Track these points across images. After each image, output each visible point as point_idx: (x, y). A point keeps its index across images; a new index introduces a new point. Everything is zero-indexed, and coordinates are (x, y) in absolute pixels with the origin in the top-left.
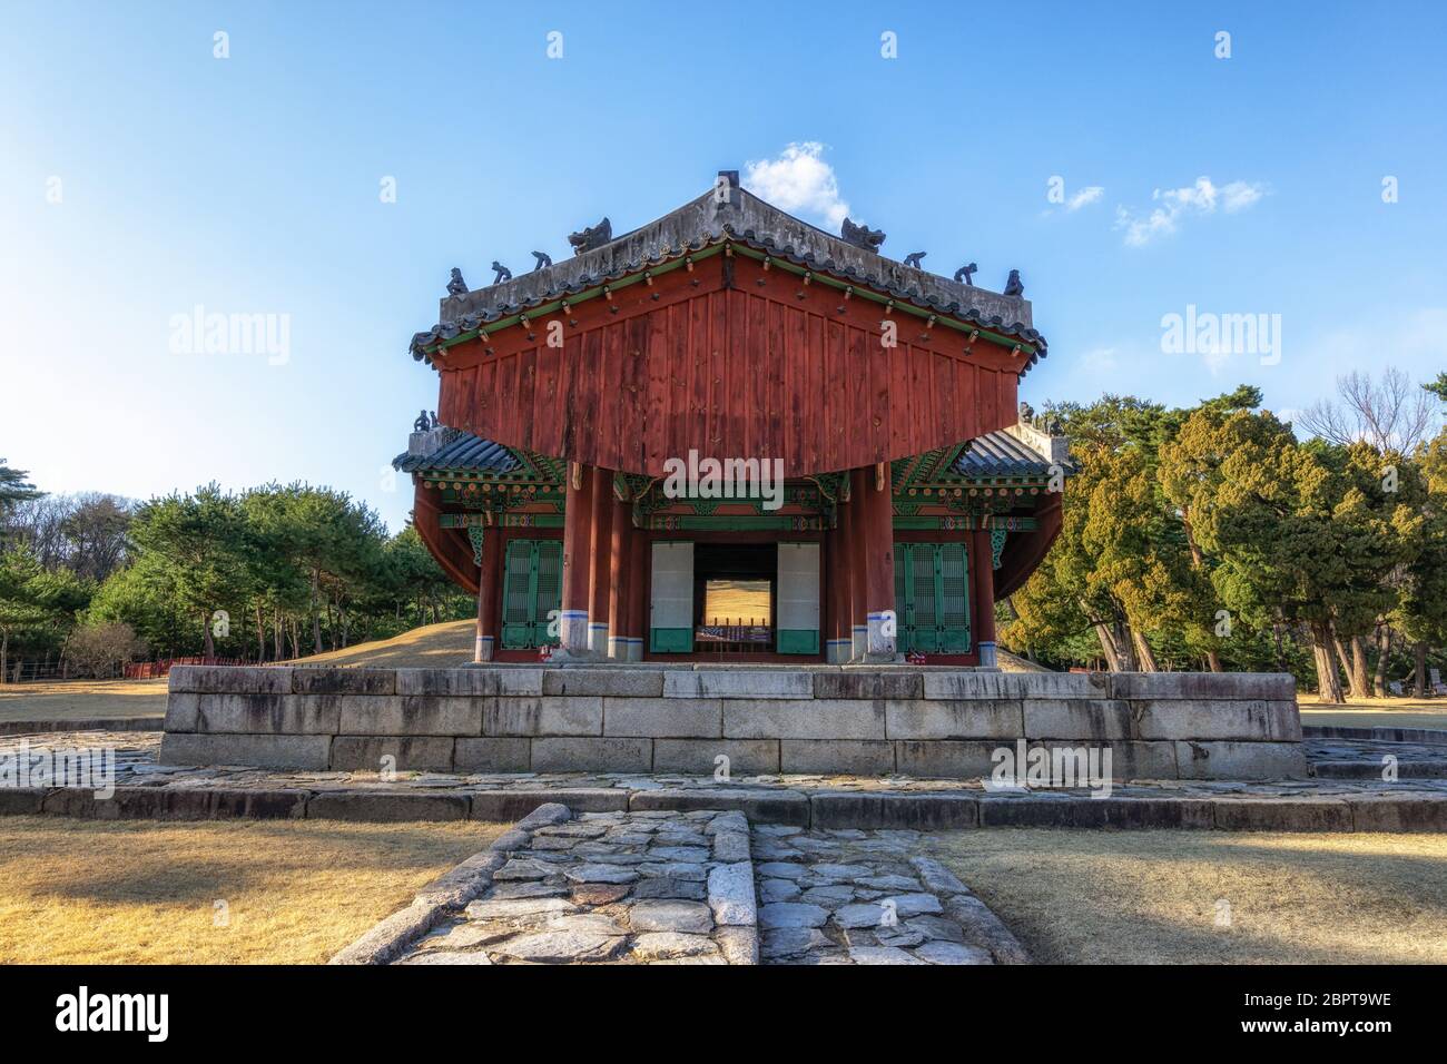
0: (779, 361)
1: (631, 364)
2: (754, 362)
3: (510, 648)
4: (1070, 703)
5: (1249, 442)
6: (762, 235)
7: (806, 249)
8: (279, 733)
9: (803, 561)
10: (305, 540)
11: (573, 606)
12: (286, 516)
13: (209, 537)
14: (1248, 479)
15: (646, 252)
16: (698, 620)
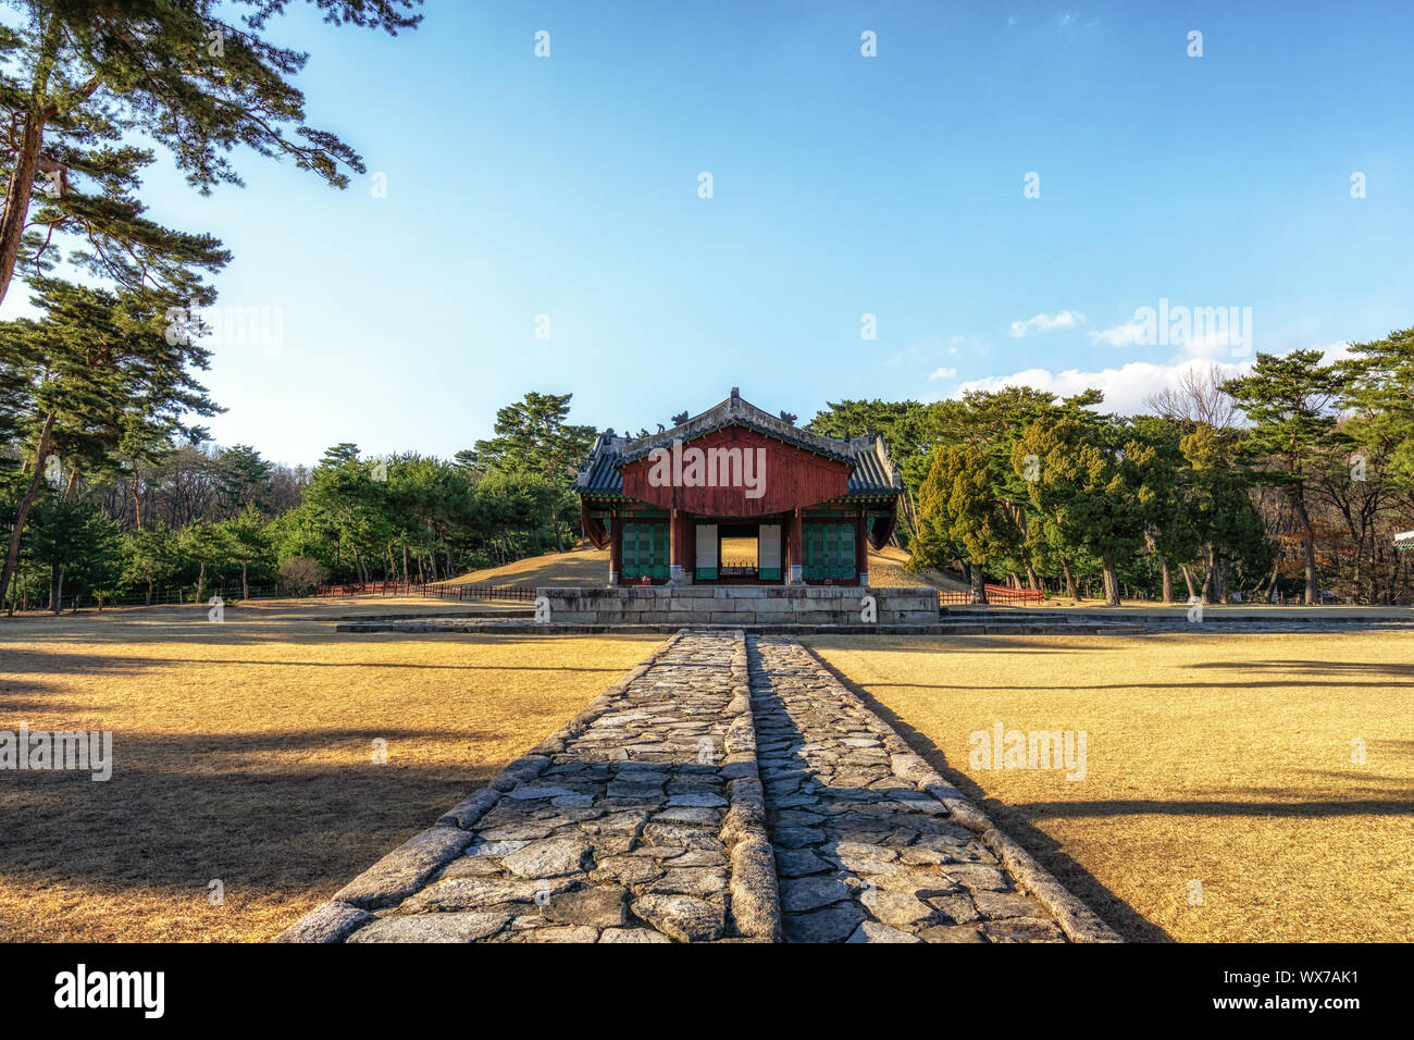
3: (627, 578)
4: (858, 598)
5: (1062, 443)
6: (748, 418)
7: (766, 425)
8: (578, 611)
9: (772, 533)
10: (424, 497)
11: (676, 563)
12: (408, 480)
13: (358, 496)
14: (1060, 466)
15: (703, 426)
16: (720, 563)
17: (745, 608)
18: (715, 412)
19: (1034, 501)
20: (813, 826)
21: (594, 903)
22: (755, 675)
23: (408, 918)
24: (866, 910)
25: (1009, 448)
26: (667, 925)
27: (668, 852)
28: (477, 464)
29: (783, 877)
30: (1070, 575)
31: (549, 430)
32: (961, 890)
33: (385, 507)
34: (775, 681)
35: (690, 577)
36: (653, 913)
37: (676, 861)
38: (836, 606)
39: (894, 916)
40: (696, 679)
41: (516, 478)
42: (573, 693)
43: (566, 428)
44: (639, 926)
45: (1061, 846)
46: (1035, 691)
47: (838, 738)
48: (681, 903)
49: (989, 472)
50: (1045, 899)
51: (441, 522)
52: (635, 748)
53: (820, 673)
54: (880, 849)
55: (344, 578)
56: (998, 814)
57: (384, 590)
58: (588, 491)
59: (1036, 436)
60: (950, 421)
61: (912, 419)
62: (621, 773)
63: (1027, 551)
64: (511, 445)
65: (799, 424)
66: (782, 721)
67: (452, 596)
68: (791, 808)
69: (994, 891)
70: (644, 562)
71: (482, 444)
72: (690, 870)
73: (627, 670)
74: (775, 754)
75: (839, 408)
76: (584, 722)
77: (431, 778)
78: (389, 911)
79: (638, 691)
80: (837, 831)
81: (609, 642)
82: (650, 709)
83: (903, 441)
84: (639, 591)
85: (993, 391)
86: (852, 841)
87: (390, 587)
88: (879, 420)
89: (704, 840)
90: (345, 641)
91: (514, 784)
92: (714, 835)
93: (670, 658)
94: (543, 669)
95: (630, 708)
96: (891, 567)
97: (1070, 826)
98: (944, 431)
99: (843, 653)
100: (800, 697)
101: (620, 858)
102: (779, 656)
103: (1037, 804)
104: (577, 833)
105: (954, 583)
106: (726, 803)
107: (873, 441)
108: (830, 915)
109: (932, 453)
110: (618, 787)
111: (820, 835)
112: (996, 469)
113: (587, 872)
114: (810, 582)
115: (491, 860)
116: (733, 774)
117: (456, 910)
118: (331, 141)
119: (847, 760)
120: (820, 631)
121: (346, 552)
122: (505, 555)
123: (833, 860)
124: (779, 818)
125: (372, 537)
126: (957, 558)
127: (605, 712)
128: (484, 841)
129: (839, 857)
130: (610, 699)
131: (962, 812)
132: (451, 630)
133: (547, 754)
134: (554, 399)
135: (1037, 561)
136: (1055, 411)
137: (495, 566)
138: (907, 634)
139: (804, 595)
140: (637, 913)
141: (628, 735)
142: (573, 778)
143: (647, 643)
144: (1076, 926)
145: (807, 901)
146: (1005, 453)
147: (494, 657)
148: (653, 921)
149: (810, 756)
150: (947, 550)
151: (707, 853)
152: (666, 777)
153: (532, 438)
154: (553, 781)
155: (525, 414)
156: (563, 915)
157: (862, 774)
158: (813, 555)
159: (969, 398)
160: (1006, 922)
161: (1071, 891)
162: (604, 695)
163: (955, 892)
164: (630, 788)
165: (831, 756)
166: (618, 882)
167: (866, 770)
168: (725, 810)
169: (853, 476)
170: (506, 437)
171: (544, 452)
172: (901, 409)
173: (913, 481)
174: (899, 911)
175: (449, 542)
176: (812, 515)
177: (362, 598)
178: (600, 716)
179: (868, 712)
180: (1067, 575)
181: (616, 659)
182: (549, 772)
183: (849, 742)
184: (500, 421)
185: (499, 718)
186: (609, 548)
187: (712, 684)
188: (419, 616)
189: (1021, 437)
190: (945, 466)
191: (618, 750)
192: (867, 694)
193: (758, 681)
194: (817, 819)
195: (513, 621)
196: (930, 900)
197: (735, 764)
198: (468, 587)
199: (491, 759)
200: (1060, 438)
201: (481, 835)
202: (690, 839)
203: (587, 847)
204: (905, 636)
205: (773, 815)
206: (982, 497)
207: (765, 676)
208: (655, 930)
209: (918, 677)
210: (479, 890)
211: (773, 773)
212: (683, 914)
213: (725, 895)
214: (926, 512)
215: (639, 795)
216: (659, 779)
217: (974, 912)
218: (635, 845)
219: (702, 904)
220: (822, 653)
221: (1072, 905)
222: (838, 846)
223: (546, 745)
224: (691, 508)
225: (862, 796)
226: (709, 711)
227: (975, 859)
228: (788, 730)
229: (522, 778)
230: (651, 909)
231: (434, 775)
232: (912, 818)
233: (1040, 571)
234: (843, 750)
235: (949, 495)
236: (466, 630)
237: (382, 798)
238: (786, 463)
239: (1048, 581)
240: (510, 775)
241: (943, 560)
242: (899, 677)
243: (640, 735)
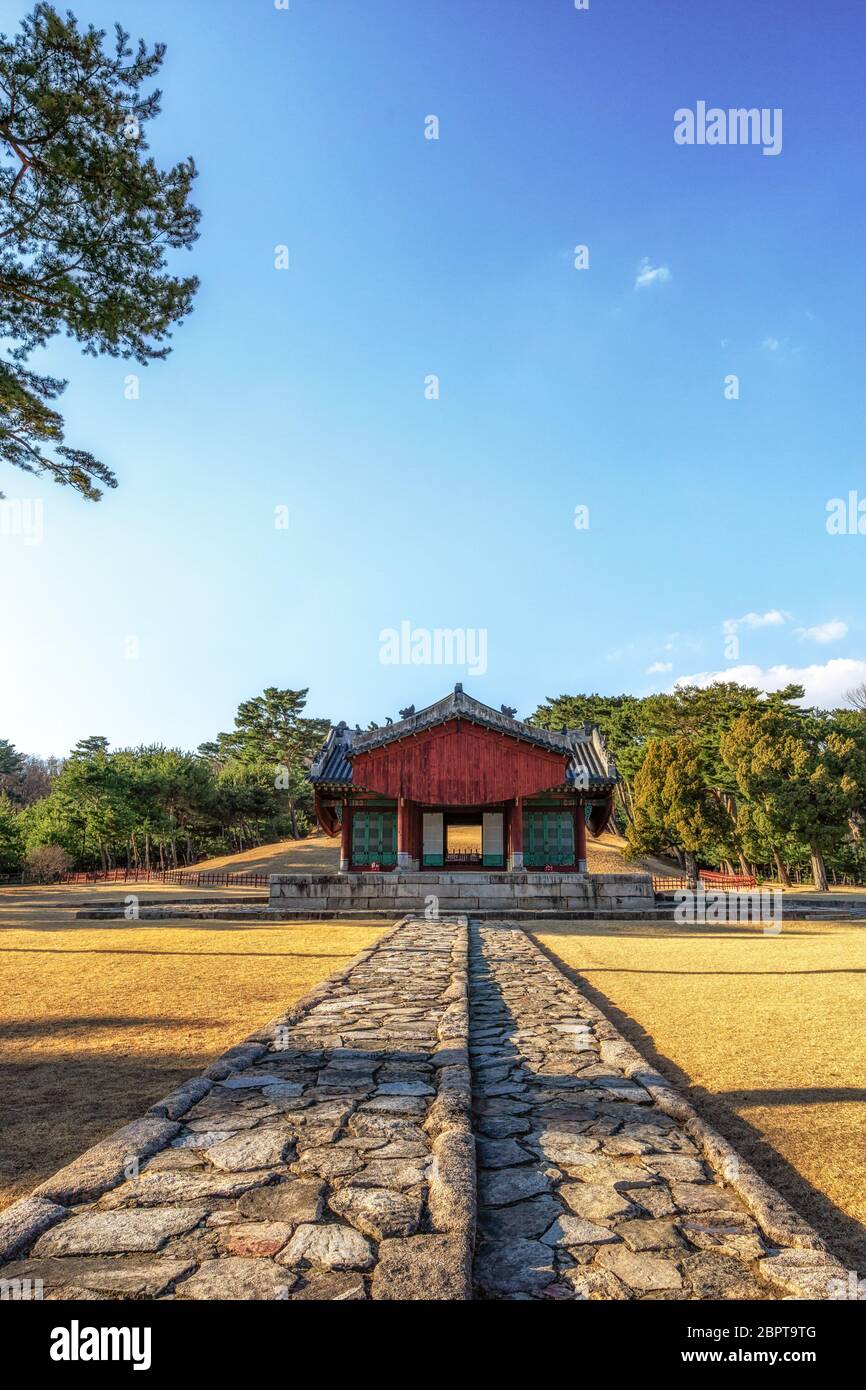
0: (478, 760)
1: (423, 761)
2: (469, 759)
3: (356, 864)
4: (576, 885)
5: (768, 735)
6: (471, 712)
7: (487, 718)
8: (309, 897)
9: (494, 821)
10: (167, 787)
11: (403, 851)
12: (153, 770)
13: (104, 786)
14: (767, 757)
15: (428, 719)
16: (445, 850)
17: (468, 894)
18: (441, 705)
19: (743, 789)
20: (519, 1115)
21: (291, 1198)
22: (475, 961)
23: (104, 1214)
24: (564, 1205)
25: (718, 740)
26: (362, 1220)
27: (370, 1142)
28: (218, 756)
29: (484, 1168)
30: (781, 861)
31: (286, 723)
32: (660, 1182)
33: (129, 797)
34: (494, 966)
35: (417, 863)
36: (349, 1208)
37: (377, 1152)
38: (555, 892)
39: (592, 1210)
40: (416, 963)
41: (253, 769)
42: (298, 979)
43: (303, 721)
44: (335, 1222)
45: (763, 1135)
46: (744, 976)
47: (551, 1024)
48: (378, 1197)
49: (700, 763)
50: (742, 1191)
51: (182, 810)
52: (351, 1035)
53: (537, 958)
54: (583, 1139)
55: (88, 865)
56: (702, 1102)
57: (126, 876)
58: (320, 781)
59: (743, 729)
60: (662, 714)
61: (627, 712)
62: (334, 1061)
63: (738, 838)
64: (251, 737)
65: (519, 717)
66: (497, 1007)
67: (191, 882)
68: (498, 1096)
69: (693, 1182)
70: (373, 849)
71: (223, 737)
72: (390, 1162)
73: (353, 956)
74: (487, 1040)
75: (557, 703)
76: (304, 1008)
77: (149, 1066)
78: (87, 1207)
79: (359, 976)
80: (541, 1120)
81: (338, 928)
82: (369, 995)
83: (619, 733)
84: (367, 877)
85: (703, 686)
86: (556, 1131)
87: (132, 874)
88: (596, 713)
89: (408, 1131)
90: (83, 928)
91: (229, 1072)
92: (418, 1125)
93: (394, 944)
94: (270, 955)
95: (350, 994)
96: (610, 854)
97: (771, 1114)
98: (657, 723)
99: (562, 938)
100: (516, 982)
101: (322, 1150)
102: (498, 941)
103: (741, 1092)
104: (285, 1124)
105: (670, 869)
106: (433, 1091)
107: (589, 733)
108: (528, 1209)
109: (646, 744)
110: (329, 1075)
111: (524, 1124)
112: (707, 760)
113: (288, 1164)
114: (531, 868)
115: (194, 1152)
116: (443, 1062)
117: (154, 1205)
118: (87, 459)
119: (557, 1047)
120: (540, 917)
121: (91, 841)
122: (243, 842)
123: (535, 1150)
124: (486, 1106)
125: (116, 825)
126: (672, 845)
127: (325, 998)
128: (192, 1132)
129: (541, 1147)
130: (331, 985)
131: (666, 1100)
132: (186, 916)
133: (264, 1042)
134: (292, 693)
135: (747, 847)
136: (760, 705)
137: (233, 853)
138: (624, 919)
139: (524, 881)
140: (333, 1207)
141: (344, 1022)
142: (287, 1067)
143: (374, 928)
144: (772, 1220)
145: (506, 1194)
146: (715, 745)
147: (225, 944)
148: (348, 1217)
149: (522, 1042)
150: (662, 837)
151: (410, 1144)
152: (377, 1064)
153: (270, 730)
154: (267, 1069)
155: (264, 707)
156: (259, 1210)
157: (571, 1061)
158: (534, 842)
159: (680, 693)
160: (702, 1215)
161: (770, 1183)
162: (326, 980)
163: (654, 1184)
164: (340, 1077)
165: (542, 1043)
166: (318, 1175)
167: (575, 1056)
168: (432, 1098)
169: (571, 765)
170: (247, 729)
171: (281, 744)
172: (617, 703)
173: (629, 772)
174: (596, 1204)
175: (190, 830)
176: (533, 804)
177: (105, 885)
178: (320, 1002)
179: (581, 998)
180: (777, 861)
181: (342, 944)
182: (264, 1060)
183: (561, 1028)
184: (240, 714)
185: (222, 1005)
186: (340, 835)
187: (431, 970)
188: (157, 903)
189: (728, 729)
190: (658, 757)
191: (333, 1037)
192: (582, 979)
193: (477, 967)
194: (522, 1107)
195: (247, 908)
196: (628, 1192)
197: (446, 1051)
198: (206, 874)
199: (211, 1046)
200: (765, 730)
201: (189, 1126)
202: (394, 1130)
203: (291, 1138)
204: (622, 921)
205: (480, 1104)
206: (694, 786)
207: (484, 961)
208: (350, 1226)
209: (632, 962)
210: (178, 1184)
211: (484, 1060)
212: (378, 1208)
213: (423, 1189)
214: (642, 800)
215: (349, 1083)
216: (369, 1066)
217: (671, 1205)
218: (340, 1135)
219: (399, 1198)
220: (542, 938)
221: (768, 1197)
222: (541, 1136)
223: (263, 1032)
224: (417, 797)
225: (570, 1084)
226: (426, 997)
227: (676, 1149)
228: (502, 1016)
229: (237, 1066)
230: (348, 1203)
231: (152, 1063)
232: (616, 1106)
233: (751, 857)
234: (554, 1036)
235: (663, 784)
236: (201, 916)
237: (99, 1087)
238: (507, 754)
239: (760, 867)
240: (225, 1063)
241: (658, 847)
242: (614, 962)
243: (357, 1021)
